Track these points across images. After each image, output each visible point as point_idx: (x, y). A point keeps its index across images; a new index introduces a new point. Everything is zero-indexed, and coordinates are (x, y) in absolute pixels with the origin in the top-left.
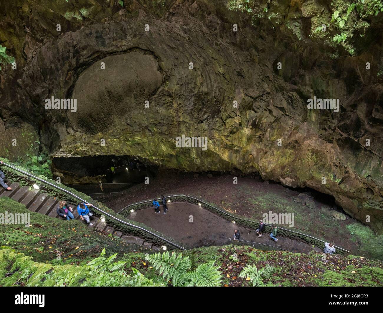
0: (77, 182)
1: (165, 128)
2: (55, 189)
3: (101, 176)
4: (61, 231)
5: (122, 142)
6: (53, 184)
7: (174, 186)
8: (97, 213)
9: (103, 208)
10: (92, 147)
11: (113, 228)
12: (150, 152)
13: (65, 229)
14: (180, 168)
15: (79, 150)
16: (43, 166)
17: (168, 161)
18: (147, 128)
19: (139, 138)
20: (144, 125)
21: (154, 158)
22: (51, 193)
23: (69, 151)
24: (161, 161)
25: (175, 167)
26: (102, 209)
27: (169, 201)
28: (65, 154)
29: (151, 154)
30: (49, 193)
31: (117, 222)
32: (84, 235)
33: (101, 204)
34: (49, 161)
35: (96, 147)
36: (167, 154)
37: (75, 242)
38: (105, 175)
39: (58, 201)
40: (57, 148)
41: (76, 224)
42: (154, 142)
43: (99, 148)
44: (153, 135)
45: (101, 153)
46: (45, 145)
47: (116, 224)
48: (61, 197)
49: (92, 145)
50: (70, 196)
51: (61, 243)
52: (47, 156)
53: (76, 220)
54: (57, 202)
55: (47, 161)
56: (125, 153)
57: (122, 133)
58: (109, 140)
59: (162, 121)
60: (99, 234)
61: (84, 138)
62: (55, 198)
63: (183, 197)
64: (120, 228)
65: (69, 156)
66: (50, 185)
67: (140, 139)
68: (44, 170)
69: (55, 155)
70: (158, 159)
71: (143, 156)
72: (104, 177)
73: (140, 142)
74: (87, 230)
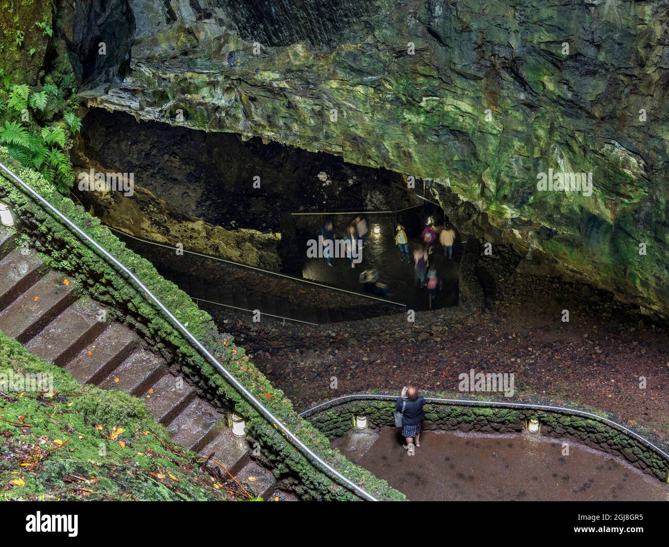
0: (159, 238)
1: (595, 87)
2: (75, 243)
3: (258, 233)
4: (67, 428)
5: (388, 106)
6: (72, 219)
7: (569, 363)
8: (220, 392)
9: (249, 376)
10: (253, 99)
11: (269, 475)
12: (498, 181)
13: (86, 421)
14: (619, 290)
15: (196, 97)
16: (45, 133)
17: (571, 243)
18: (513, 66)
19: (466, 106)
20: (503, 53)
21: (510, 212)
22: (56, 254)
23: (154, 93)
24: (538, 233)
25: (598, 279)
26: (246, 378)
27: (534, 427)
28: (135, 105)
29: (502, 193)
30: (48, 252)
31: (293, 453)
32: (153, 470)
33: (246, 358)
34: (70, 118)
35: (270, 105)
36: (577, 209)
37: (116, 489)
38: (279, 235)
39: (76, 299)
40: (115, 69)
41: (129, 415)
42: (529, 140)
43: (284, 110)
44: (531, 106)
45: (286, 137)
46: (70, 47)
47: (287, 461)
48: (90, 281)
49: (255, 92)
50: (128, 291)
51: (60, 475)
52: (68, 94)
53: (135, 399)
54: (69, 300)
55: (66, 116)
56: (385, 158)
57: (394, 67)
58: (334, 84)
59: (591, 51)
60: (211, 484)
61: (231, 54)
62: (66, 282)
63: (601, 427)
64: (301, 483)
65: (151, 114)
66: (58, 221)
67: (469, 109)
68: (46, 151)
69: (94, 99)
70: (529, 223)
71: (465, 191)
72: (269, 239)
73: (467, 123)
74: (169, 452)
